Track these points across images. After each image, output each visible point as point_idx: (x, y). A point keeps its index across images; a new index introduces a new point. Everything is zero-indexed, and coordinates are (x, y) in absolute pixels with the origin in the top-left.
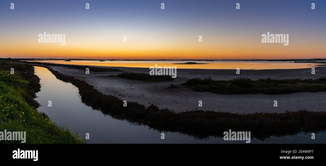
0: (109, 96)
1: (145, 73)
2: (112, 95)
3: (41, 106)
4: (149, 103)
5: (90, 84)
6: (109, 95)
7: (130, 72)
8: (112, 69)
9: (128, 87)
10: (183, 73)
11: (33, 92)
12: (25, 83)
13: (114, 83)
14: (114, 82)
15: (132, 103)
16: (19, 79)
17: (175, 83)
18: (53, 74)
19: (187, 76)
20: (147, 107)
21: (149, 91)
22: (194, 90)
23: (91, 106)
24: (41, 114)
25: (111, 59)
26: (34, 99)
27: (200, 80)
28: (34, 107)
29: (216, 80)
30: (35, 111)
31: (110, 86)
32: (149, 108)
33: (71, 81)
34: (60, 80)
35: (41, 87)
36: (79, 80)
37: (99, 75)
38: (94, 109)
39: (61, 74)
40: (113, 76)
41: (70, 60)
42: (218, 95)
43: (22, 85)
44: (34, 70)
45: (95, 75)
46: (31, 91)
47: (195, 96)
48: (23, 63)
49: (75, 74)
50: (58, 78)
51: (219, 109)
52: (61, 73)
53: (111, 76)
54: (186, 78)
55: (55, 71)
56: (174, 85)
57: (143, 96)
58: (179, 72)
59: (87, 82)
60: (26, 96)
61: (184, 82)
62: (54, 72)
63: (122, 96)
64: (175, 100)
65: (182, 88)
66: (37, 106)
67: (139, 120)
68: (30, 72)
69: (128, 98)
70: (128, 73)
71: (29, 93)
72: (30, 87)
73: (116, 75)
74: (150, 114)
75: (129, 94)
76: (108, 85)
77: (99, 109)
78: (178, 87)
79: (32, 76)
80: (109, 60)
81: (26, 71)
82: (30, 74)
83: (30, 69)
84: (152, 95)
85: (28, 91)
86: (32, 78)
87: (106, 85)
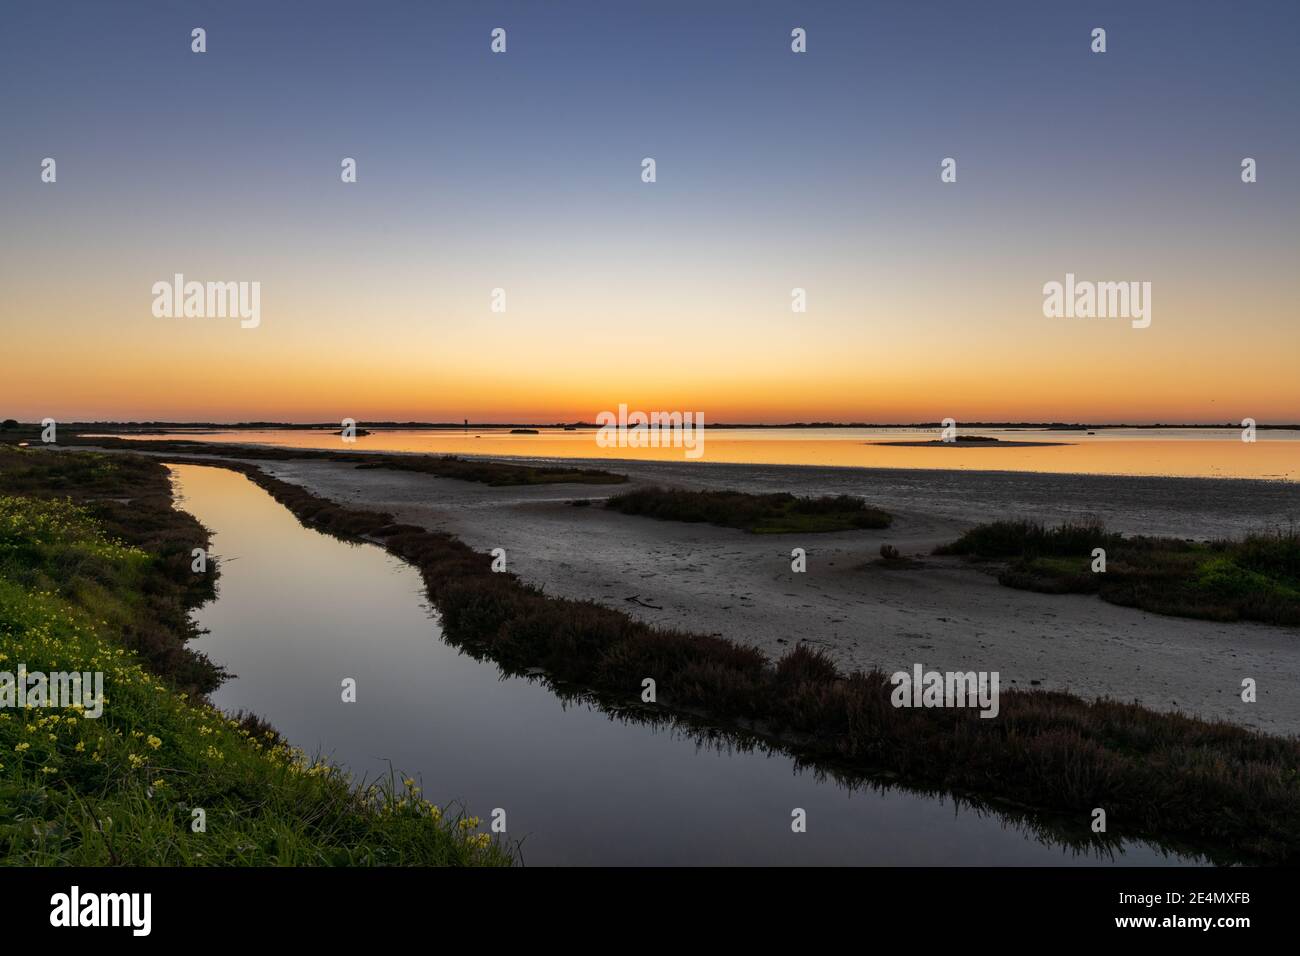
0: (579, 605)
1: (743, 492)
2: (595, 602)
3: (229, 677)
4: (780, 641)
5: (476, 550)
6: (580, 599)
7: (666, 483)
8: (576, 471)
9: (666, 559)
10: (931, 490)
11: (176, 608)
12: (124, 562)
13: (595, 540)
14: (596, 535)
15: (696, 639)
16: (88, 542)
17: (903, 542)
18: (279, 500)
19: (957, 508)
20: (775, 660)
21: (776, 579)
22: (1008, 582)
23: (495, 655)
25: (566, 423)
26: (186, 646)
28: (194, 688)
29: (1127, 535)
31: (578, 554)
32: (788, 665)
33: (382, 534)
34: (322, 530)
35: (219, 574)
36: (421, 530)
37: (519, 501)
38: (508, 673)
39: (321, 500)
40: (586, 504)
41: (364, 429)
42: (1150, 617)
43: (109, 572)
44: (169, 485)
45: (496, 503)
46: (166, 600)
47: (1016, 615)
48: (104, 451)
49: (394, 498)
50: (306, 523)
51: (1171, 699)
52: (323, 497)
53: (579, 504)
54: (954, 517)
55: (288, 485)
56: (896, 552)
57: (745, 602)
58: (911, 485)
59: (461, 539)
60: (139, 635)
61: (951, 538)
62: (283, 494)
63: (644, 605)
64: (911, 630)
65: (940, 571)
66: (207, 684)
67: (744, 724)
68: (148, 496)
69: (671, 612)
70: (657, 491)
71: (154, 613)
72: (158, 578)
73: (600, 501)
74: (797, 694)
75: (677, 592)
76: (568, 549)
77: (539, 671)
78: (920, 566)
79: (163, 520)
80: (559, 426)
81: (122, 492)
82: (151, 507)
83: (144, 479)
84: (790, 598)
85: (150, 604)
86: (161, 528)
87: (558, 550)
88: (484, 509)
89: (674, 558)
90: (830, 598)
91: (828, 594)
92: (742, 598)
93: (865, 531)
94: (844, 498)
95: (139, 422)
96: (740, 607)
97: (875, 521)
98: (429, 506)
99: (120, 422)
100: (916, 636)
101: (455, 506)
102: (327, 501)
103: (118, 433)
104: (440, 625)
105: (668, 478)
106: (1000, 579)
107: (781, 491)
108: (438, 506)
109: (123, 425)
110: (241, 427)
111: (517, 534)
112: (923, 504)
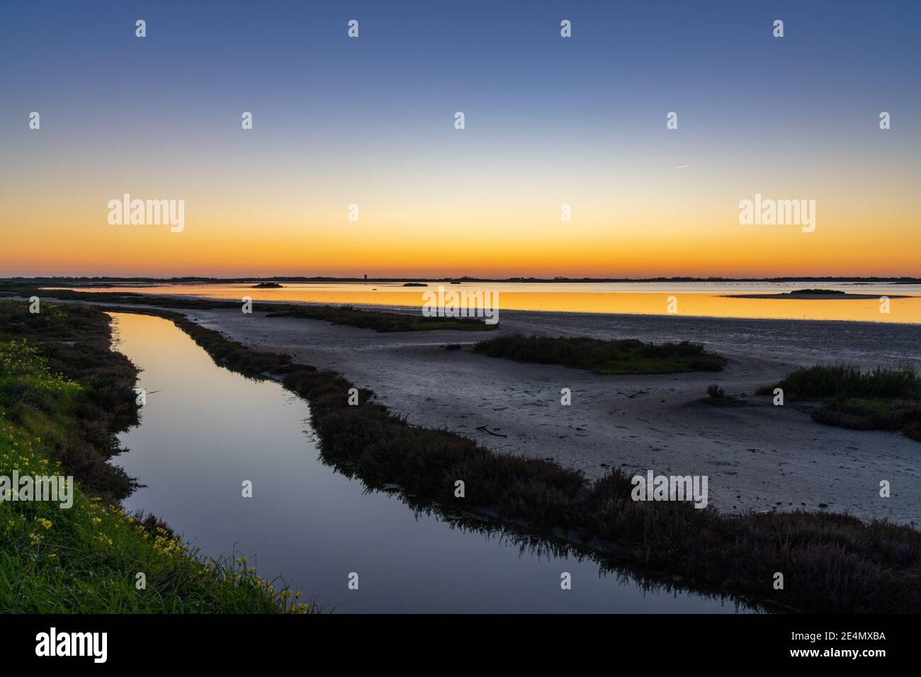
1: (596, 339)
2: (449, 431)
3: (140, 487)
4: (603, 465)
6: (436, 428)
7: (530, 330)
9: (518, 395)
10: (771, 337)
11: (104, 431)
12: (62, 392)
13: (460, 379)
14: (461, 374)
15: (530, 462)
17: (729, 384)
18: (199, 343)
19: (789, 354)
20: (593, 480)
21: (611, 413)
22: (820, 419)
23: (360, 475)
24: (137, 523)
25: (453, 278)
26: (108, 462)
27: (852, 372)
28: (109, 495)
30: (108, 511)
31: (443, 390)
32: (603, 485)
33: (279, 372)
35: (142, 404)
36: (313, 369)
37: (400, 345)
38: (370, 488)
39: (233, 343)
40: (458, 347)
41: (276, 282)
43: (48, 401)
44: (110, 330)
45: (380, 347)
46: (95, 424)
47: (821, 448)
49: (294, 341)
50: (219, 363)
52: (235, 341)
53: (451, 348)
54: (787, 362)
55: (207, 331)
56: (722, 392)
57: (580, 432)
58: (752, 333)
59: (345, 377)
60: (68, 450)
62: (203, 338)
63: (491, 434)
64: (724, 459)
65: (759, 409)
66: (122, 491)
67: (559, 533)
68: (91, 339)
69: (513, 439)
70: (519, 337)
71: (84, 433)
72: (90, 407)
73: (470, 345)
74: (605, 508)
75: (522, 423)
76: (435, 386)
77: (394, 486)
78: (743, 404)
79: (101, 359)
80: (446, 280)
81: (70, 336)
82: (91, 347)
83: (89, 325)
84: (620, 429)
85: (82, 427)
86: (98, 365)
87: (427, 386)
88: (370, 352)
89: (525, 395)
90: (655, 430)
91: (654, 427)
92: (578, 429)
93: (701, 373)
94: (685, 344)
95: (90, 277)
96: (574, 436)
97: (713, 365)
98: (323, 349)
99: (74, 277)
100: (725, 464)
101: (346, 349)
102: (238, 344)
103: (72, 286)
104: (318, 448)
105: (534, 326)
106: (812, 417)
107: (633, 338)
108: (331, 348)
109: (76, 279)
110: (175, 281)
111: (394, 372)
112: (758, 351)
